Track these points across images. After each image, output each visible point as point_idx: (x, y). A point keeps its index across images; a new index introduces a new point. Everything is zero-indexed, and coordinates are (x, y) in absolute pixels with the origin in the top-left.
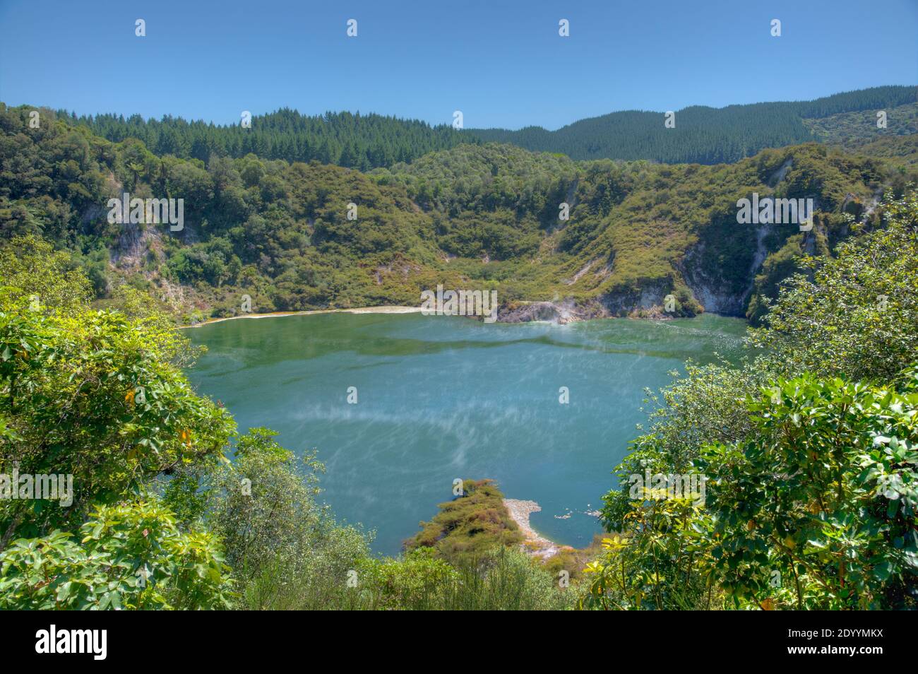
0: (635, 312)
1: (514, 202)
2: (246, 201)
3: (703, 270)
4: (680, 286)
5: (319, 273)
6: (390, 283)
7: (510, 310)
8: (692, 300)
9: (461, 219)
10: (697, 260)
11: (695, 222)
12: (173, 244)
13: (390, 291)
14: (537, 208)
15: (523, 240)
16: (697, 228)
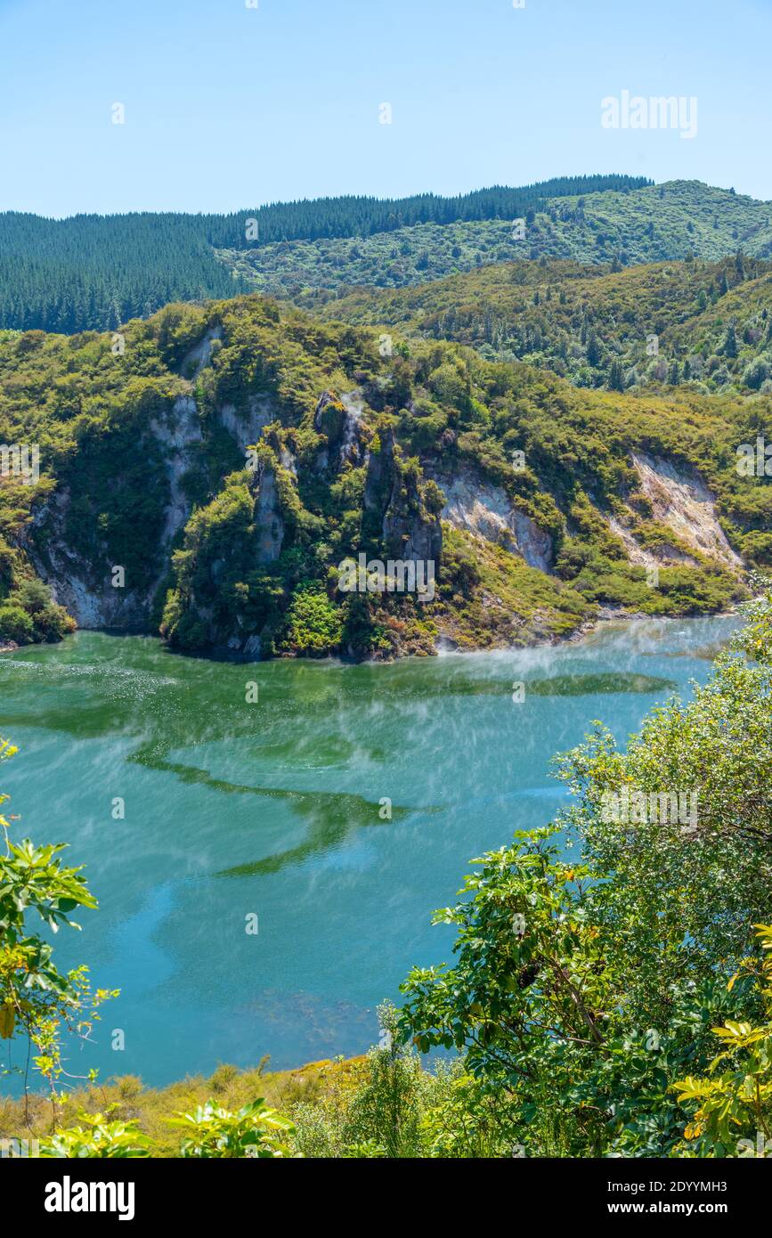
3: (70, 546)
4: (25, 581)
8: (53, 607)
10: (56, 526)
11: (46, 449)
16: (50, 460)
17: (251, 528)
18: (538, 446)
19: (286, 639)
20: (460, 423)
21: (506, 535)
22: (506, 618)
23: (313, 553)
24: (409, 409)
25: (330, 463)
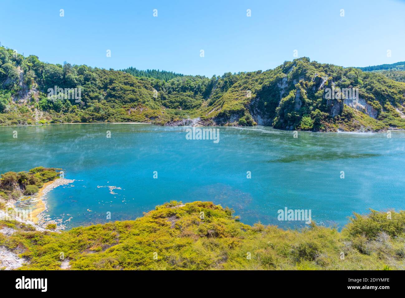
0: (227, 124)
1: (194, 89)
2: (77, 80)
3: (258, 109)
4: (247, 114)
5: (102, 108)
6: (134, 114)
7: (174, 121)
8: (252, 119)
9: (172, 95)
10: (256, 105)
11: (256, 90)
12: (42, 95)
13: (133, 117)
14: (202, 91)
15: (195, 102)
16: (256, 91)
17: (293, 102)
18: (376, 90)
19: (299, 127)
20: (354, 84)
21: (364, 110)
22: (359, 125)
23: (309, 108)
24: (340, 81)
25: (316, 89)
